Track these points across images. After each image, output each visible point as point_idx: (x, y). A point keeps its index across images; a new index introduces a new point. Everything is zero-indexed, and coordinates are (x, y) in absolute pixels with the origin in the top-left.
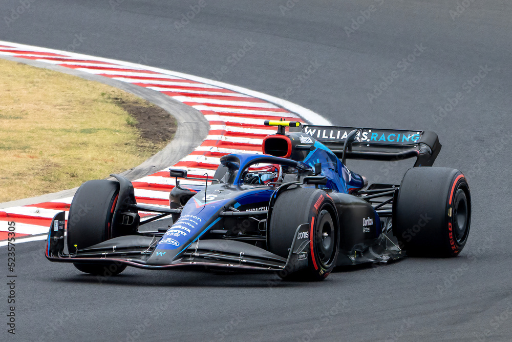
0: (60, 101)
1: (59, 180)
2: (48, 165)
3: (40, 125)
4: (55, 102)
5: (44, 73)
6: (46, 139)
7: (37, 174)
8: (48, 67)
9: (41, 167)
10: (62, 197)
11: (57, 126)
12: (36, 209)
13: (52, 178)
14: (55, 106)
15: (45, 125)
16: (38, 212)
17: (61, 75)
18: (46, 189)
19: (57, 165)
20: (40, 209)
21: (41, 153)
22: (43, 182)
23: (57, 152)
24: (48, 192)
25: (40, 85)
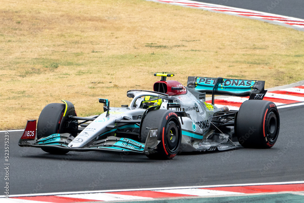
0: (284, 41)
1: (283, 79)
2: (278, 72)
3: (274, 53)
4: (282, 41)
5: (277, 27)
6: (278, 59)
7: (273, 76)
8: (279, 24)
9: (275, 73)
10: (285, 88)
11: (283, 53)
12: (272, 94)
13: (280, 79)
14: (282, 43)
15: (277, 52)
16: (273, 95)
17: (285, 28)
18: (277, 84)
19: (282, 73)
20: (274, 94)
21: (275, 66)
22: (276, 81)
23: (283, 66)
24: (278, 86)
25: (275, 33)
